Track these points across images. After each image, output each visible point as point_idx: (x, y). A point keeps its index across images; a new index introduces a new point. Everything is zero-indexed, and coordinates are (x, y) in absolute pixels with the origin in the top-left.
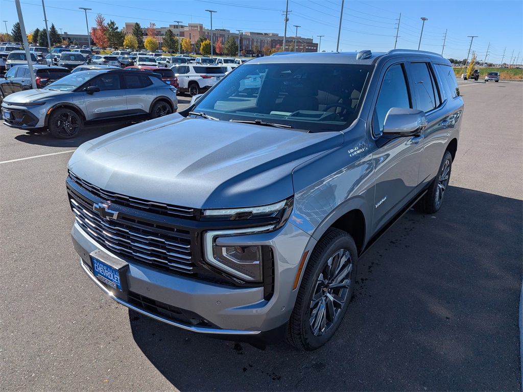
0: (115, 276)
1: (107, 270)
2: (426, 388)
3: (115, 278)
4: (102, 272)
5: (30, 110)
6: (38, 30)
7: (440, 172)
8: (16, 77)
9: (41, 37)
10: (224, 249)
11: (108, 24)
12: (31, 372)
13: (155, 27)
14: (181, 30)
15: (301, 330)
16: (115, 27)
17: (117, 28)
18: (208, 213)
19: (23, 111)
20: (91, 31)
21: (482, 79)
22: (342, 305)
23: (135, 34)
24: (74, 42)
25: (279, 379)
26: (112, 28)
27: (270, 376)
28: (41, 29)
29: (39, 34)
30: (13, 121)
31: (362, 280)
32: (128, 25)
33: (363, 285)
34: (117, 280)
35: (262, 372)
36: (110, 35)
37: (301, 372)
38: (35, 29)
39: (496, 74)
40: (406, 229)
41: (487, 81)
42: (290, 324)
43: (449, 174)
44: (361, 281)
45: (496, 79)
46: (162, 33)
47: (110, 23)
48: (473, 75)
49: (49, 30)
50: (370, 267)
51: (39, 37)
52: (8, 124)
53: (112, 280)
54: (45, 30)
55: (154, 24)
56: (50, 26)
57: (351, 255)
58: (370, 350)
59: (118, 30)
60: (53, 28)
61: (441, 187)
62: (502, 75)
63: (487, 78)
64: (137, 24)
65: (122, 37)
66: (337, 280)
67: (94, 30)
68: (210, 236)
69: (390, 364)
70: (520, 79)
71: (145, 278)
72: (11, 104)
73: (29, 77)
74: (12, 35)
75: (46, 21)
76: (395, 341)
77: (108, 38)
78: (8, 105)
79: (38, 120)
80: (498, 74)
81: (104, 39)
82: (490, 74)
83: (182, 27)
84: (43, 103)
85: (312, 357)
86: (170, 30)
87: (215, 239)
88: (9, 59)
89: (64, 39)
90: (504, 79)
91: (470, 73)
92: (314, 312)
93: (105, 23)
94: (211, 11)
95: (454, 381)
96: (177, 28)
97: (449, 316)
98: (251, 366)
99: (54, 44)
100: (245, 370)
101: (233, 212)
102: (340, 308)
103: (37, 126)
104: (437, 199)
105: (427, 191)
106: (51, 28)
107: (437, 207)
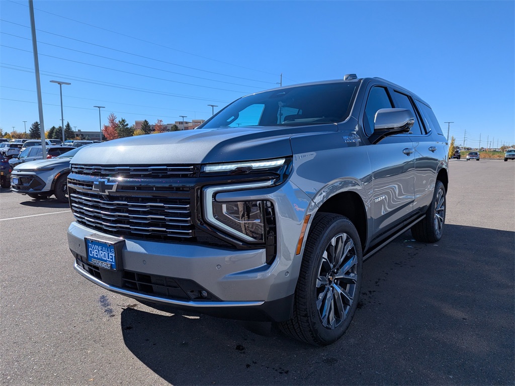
0: (110, 254)
1: (102, 250)
2: (451, 377)
3: (110, 257)
4: (97, 255)
5: (39, 176)
6: (54, 128)
7: (435, 199)
8: (28, 156)
9: (56, 133)
10: (224, 206)
11: (119, 121)
12: (6, 375)
13: (162, 123)
14: (186, 125)
15: (308, 310)
16: (126, 123)
17: (127, 125)
18: (209, 169)
19: (32, 176)
20: (103, 128)
21: (464, 158)
22: (351, 301)
23: (143, 129)
24: (86, 138)
25: (287, 372)
26: (122, 124)
27: (276, 370)
28: (57, 127)
29: (55, 131)
30: (21, 186)
31: (370, 292)
32: (137, 123)
33: (371, 296)
34: (112, 259)
35: (268, 368)
36: (120, 130)
37: (311, 367)
38: (51, 127)
39: (476, 154)
40: (409, 254)
41: (469, 160)
42: (295, 298)
43: (444, 204)
44: (368, 292)
45: (477, 158)
46: (168, 128)
47: (121, 121)
48: (455, 155)
49: (65, 127)
50: (376, 282)
51: (54, 134)
52: (15, 190)
53: (106, 261)
54: (60, 127)
55: (161, 121)
56: (65, 124)
57: (355, 244)
58: (385, 346)
59: (128, 127)
60: (68, 125)
61: (439, 216)
62: (481, 155)
63: (468, 157)
64: (146, 121)
65: (131, 132)
66: (343, 269)
67: (106, 128)
68: (209, 192)
69: (408, 357)
70: (499, 158)
71: (142, 250)
72: (21, 170)
73: (41, 156)
74: (29, 132)
75: (63, 120)
76: (411, 339)
77: (118, 133)
78: (18, 171)
79: (45, 184)
80: (478, 154)
81: (115, 134)
82: (471, 154)
83: (187, 123)
84: (52, 169)
85: (323, 354)
86: (175, 126)
87: (215, 195)
88: (24, 147)
89: (77, 135)
90: (484, 158)
91: (452, 153)
92: (321, 296)
93: (117, 121)
94: (213, 106)
95: (481, 370)
96: (182, 124)
97: (465, 317)
98: (256, 363)
99: (68, 139)
100: (248, 366)
101: (233, 167)
102: (349, 305)
103: (44, 190)
104: (437, 227)
105: (424, 216)
106: (66, 126)
107: (439, 237)
